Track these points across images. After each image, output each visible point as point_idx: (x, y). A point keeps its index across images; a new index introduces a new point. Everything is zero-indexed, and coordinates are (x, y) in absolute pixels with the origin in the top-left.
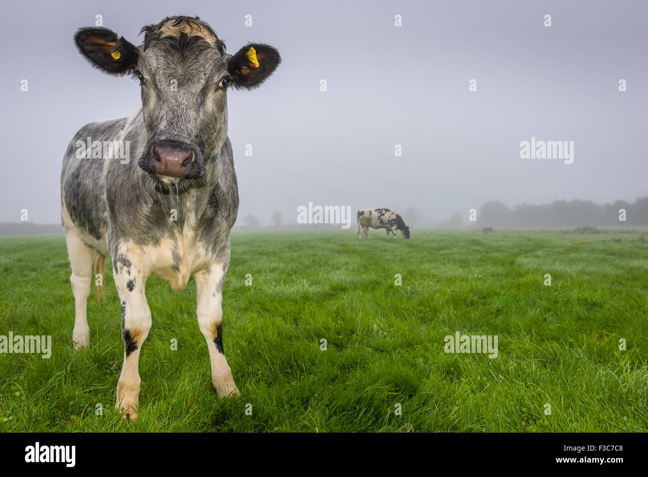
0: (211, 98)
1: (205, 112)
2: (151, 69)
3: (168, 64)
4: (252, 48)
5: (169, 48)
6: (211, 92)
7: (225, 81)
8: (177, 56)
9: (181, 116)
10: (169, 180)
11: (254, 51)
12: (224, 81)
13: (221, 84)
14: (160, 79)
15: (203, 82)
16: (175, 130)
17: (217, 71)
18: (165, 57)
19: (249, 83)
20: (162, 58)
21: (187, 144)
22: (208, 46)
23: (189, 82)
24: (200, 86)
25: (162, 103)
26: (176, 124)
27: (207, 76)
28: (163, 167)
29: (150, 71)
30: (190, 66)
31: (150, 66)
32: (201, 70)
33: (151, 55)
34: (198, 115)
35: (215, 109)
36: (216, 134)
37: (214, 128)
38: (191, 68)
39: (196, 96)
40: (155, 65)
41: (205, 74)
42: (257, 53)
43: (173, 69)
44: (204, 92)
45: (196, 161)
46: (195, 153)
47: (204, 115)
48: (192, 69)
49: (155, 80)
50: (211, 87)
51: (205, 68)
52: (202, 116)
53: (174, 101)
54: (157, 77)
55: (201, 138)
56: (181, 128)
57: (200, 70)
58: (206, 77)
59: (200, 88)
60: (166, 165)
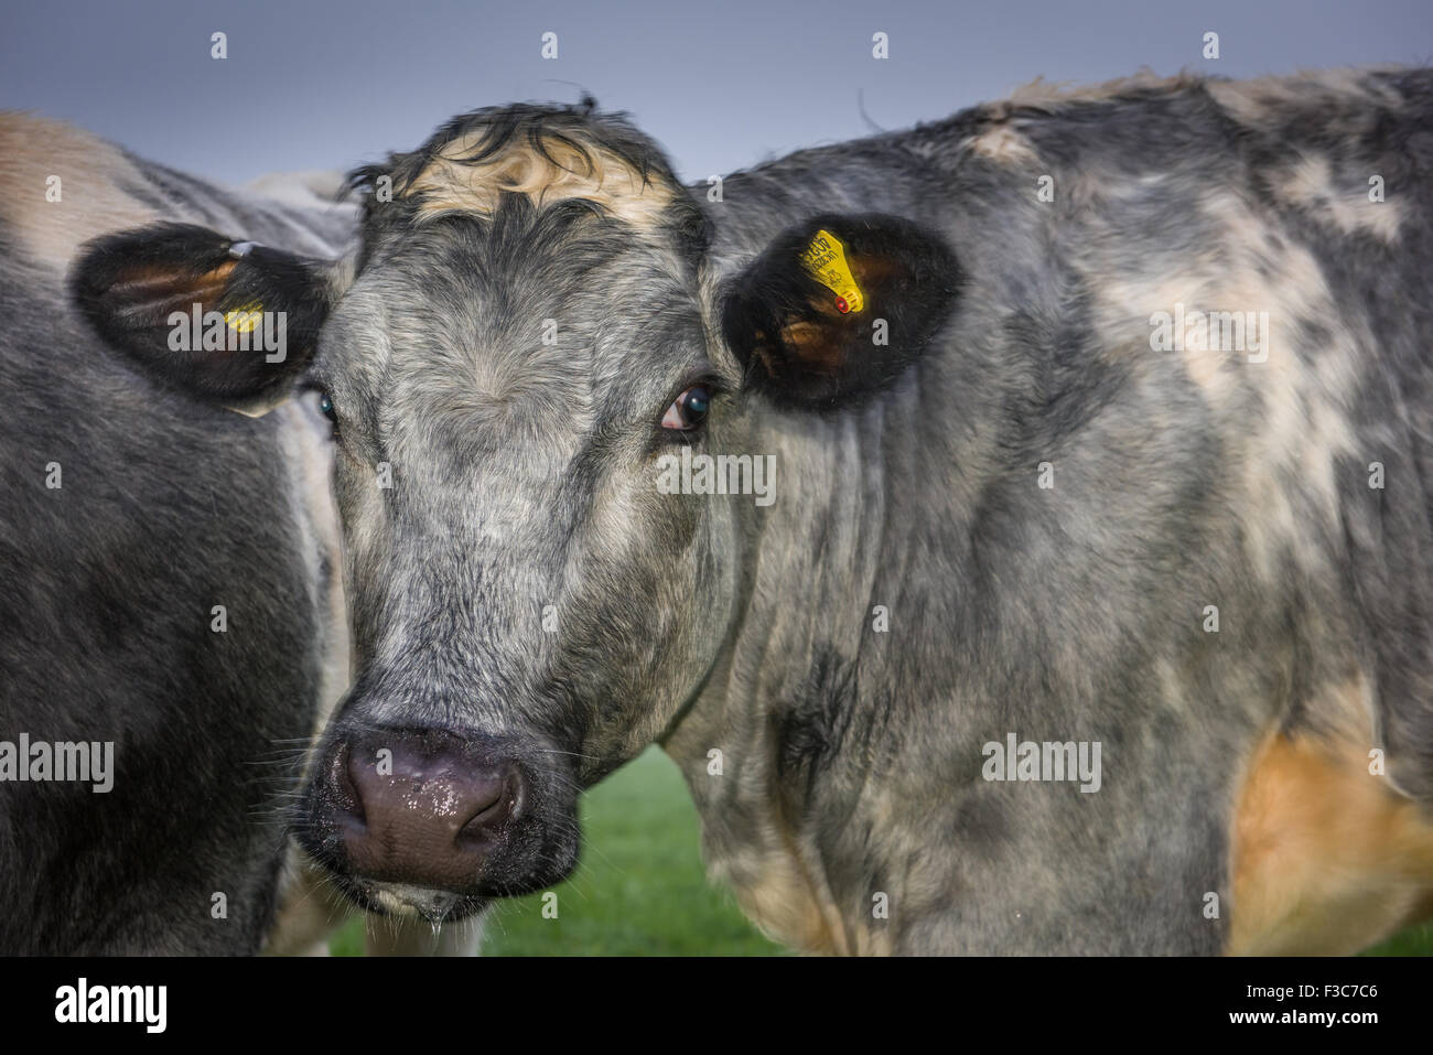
0: (626, 491)
1: (592, 560)
2: (364, 373)
3: (438, 349)
4: (824, 234)
5: (446, 272)
6: (623, 460)
7: (694, 400)
8: (478, 305)
9: (466, 604)
10: (407, 902)
11: (837, 246)
12: (688, 400)
13: (673, 418)
14: (396, 423)
15: (585, 422)
16: (436, 674)
17: (653, 361)
18: (425, 315)
19: (822, 391)
20: (414, 322)
21: (487, 736)
22: (617, 241)
23: (522, 433)
24: (567, 447)
25: (399, 534)
26: (445, 642)
27: (604, 392)
28: (377, 850)
29: (359, 384)
30: (528, 354)
31: (363, 359)
32: (577, 365)
33: (371, 308)
34: (553, 585)
35: (642, 538)
36: (650, 655)
37: (642, 631)
38: (532, 361)
39: (548, 495)
40: (382, 355)
41: (594, 385)
42: (852, 252)
43: (459, 371)
44: (588, 468)
45: (528, 817)
46: (526, 778)
47: (588, 576)
48: (538, 368)
49: (375, 422)
50: (622, 440)
51: (594, 352)
52: (574, 578)
53: (443, 531)
54: (387, 413)
55: (570, 685)
56: (462, 661)
57: (572, 364)
58: (596, 399)
59: (571, 453)
60: (389, 842)
